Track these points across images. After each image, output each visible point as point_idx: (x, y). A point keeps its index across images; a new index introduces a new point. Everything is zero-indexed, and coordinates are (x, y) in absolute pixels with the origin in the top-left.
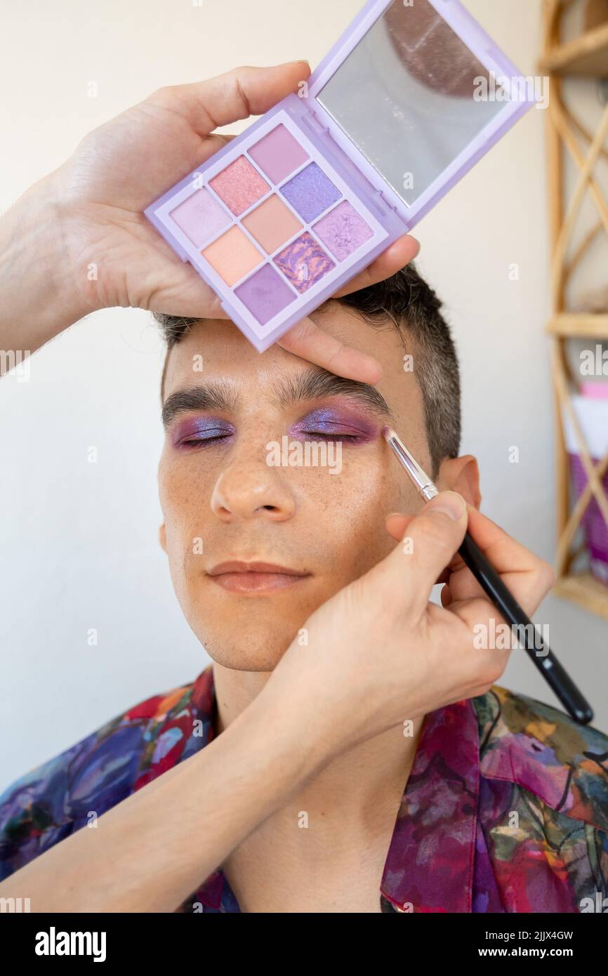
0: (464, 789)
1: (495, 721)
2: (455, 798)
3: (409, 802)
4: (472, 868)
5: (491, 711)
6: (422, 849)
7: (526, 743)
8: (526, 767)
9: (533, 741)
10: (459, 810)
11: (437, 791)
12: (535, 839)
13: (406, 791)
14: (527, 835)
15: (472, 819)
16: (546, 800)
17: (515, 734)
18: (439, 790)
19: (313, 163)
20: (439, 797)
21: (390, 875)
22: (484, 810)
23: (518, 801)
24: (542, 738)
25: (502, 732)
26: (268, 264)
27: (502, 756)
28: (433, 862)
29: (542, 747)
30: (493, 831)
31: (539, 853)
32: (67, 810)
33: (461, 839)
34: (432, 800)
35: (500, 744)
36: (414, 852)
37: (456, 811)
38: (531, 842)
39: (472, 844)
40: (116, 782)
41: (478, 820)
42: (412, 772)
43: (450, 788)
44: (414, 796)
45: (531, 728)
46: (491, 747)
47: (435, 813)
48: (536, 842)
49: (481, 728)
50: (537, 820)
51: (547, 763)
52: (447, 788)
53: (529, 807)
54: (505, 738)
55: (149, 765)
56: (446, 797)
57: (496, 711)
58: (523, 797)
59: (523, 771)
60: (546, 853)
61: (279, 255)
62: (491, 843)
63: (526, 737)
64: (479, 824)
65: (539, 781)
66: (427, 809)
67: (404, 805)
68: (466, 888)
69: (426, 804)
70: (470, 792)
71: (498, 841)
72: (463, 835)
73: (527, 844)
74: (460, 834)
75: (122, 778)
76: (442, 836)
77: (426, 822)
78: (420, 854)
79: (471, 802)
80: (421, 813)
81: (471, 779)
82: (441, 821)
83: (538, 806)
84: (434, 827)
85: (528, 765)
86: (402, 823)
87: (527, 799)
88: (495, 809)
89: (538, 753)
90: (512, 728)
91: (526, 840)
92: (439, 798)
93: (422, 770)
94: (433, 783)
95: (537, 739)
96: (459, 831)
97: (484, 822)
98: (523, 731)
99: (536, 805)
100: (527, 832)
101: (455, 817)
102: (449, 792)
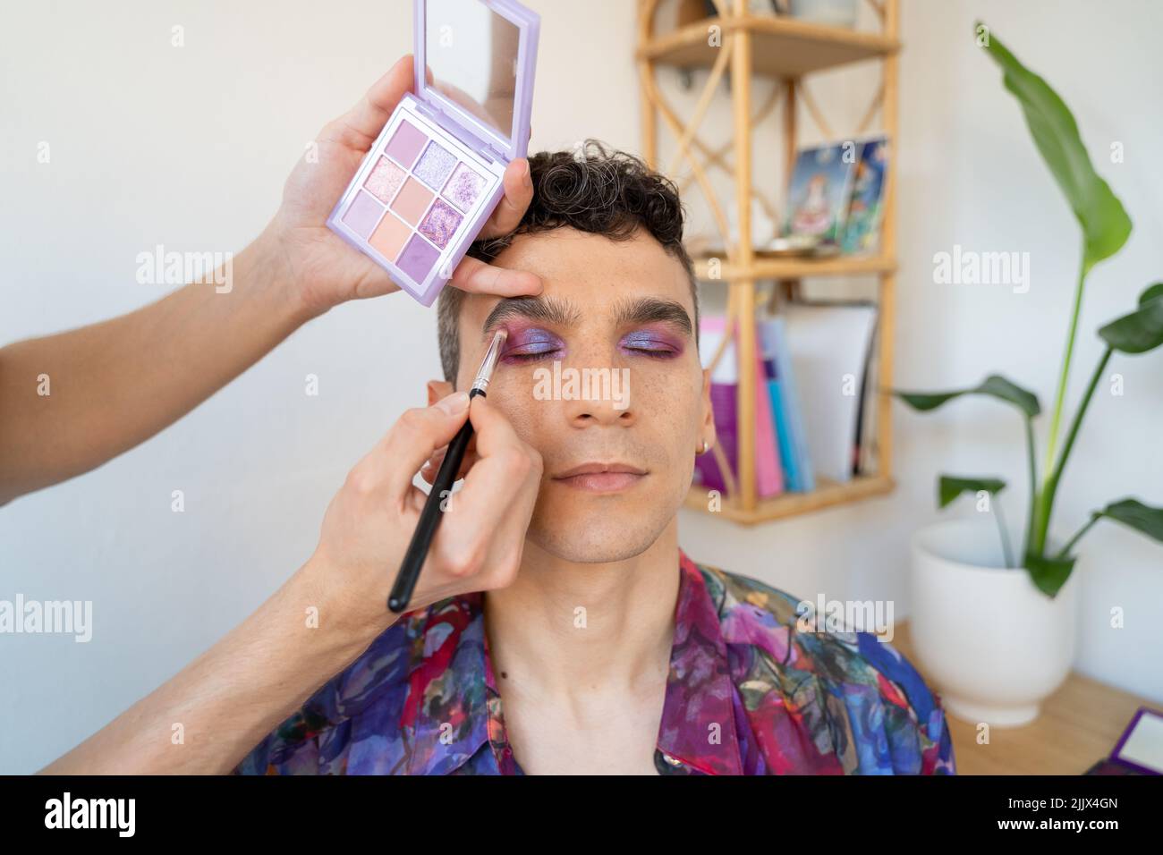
0: (717, 653)
1: (724, 594)
2: (711, 661)
3: (677, 668)
4: (733, 719)
5: (718, 586)
6: (690, 707)
7: (750, 611)
9: (755, 609)
10: (715, 671)
11: (696, 656)
12: (775, 690)
13: (672, 658)
14: (768, 687)
15: (726, 678)
16: (776, 656)
17: (741, 603)
18: (698, 655)
19: (432, 141)
21: (667, 733)
22: (733, 669)
23: (757, 659)
24: (761, 605)
25: (732, 603)
26: (415, 234)
27: (737, 623)
28: (699, 717)
29: (762, 613)
30: (743, 686)
31: (779, 701)
32: (341, 709)
33: (720, 695)
34: (694, 664)
35: (732, 613)
36: (684, 710)
37: (712, 672)
38: (772, 692)
39: (728, 698)
41: (731, 678)
42: (674, 641)
43: (706, 652)
44: (680, 662)
45: (750, 597)
46: (726, 616)
47: (698, 674)
48: (777, 692)
49: (714, 601)
50: (774, 673)
51: (769, 625)
52: (704, 653)
53: (766, 663)
54: (735, 607)
55: (422, 658)
56: (704, 661)
57: (722, 587)
58: (761, 655)
59: (756, 633)
61: (422, 224)
62: (742, 696)
63: (749, 606)
64: (732, 681)
65: (769, 641)
66: (691, 672)
67: (673, 671)
68: (732, 736)
69: (690, 668)
70: (720, 655)
71: (747, 694)
72: (721, 692)
73: (770, 694)
74: (718, 691)
76: (705, 694)
77: (692, 684)
78: (689, 711)
79: (722, 663)
80: (687, 676)
81: (720, 645)
82: (703, 682)
83: (772, 661)
84: (697, 688)
85: (758, 628)
86: (672, 687)
87: (763, 656)
88: (741, 667)
89: (761, 618)
90: (737, 599)
91: (770, 690)
92: (699, 662)
93: (684, 639)
95: (757, 606)
96: (717, 689)
97: (734, 679)
98: (746, 601)
99: (770, 661)
100: (768, 684)
101: (713, 677)
102: (705, 656)
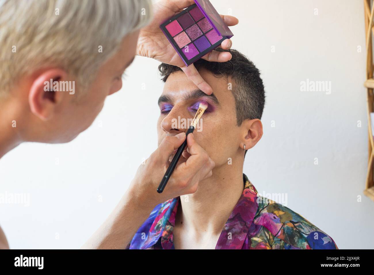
0: (245, 225)
1: (264, 208)
2: (241, 227)
3: (226, 226)
5: (264, 206)
7: (272, 216)
8: (268, 222)
11: (236, 224)
12: (264, 242)
14: (262, 241)
15: (246, 234)
16: (272, 233)
17: (269, 213)
18: (237, 224)
20: (236, 226)
22: (250, 232)
23: (261, 231)
24: (278, 215)
27: (261, 218)
28: (231, 245)
30: (252, 239)
31: (264, 246)
33: (241, 239)
34: (234, 227)
35: (263, 215)
37: (241, 231)
38: (262, 243)
39: (244, 241)
40: (151, 218)
42: (229, 217)
43: (240, 224)
44: (229, 225)
45: (276, 212)
46: (260, 216)
47: (234, 230)
48: (264, 243)
49: (258, 210)
50: (267, 237)
51: (276, 222)
52: (239, 224)
53: (265, 233)
54: (265, 213)
55: (161, 213)
56: (239, 226)
58: (264, 230)
59: (267, 223)
60: (267, 247)
62: (250, 242)
63: (273, 214)
64: (248, 236)
65: (271, 226)
66: (231, 229)
69: (232, 227)
70: (247, 226)
71: (253, 242)
73: (261, 243)
75: (153, 217)
79: (246, 229)
80: (229, 230)
81: (249, 223)
82: (235, 233)
85: (269, 221)
86: (223, 232)
87: (265, 230)
88: (254, 232)
89: (275, 219)
90: (268, 211)
93: (233, 217)
94: (235, 222)
95: (276, 215)
96: (240, 237)
97: (250, 235)
99: (268, 233)
100: (262, 240)
101: (241, 233)
